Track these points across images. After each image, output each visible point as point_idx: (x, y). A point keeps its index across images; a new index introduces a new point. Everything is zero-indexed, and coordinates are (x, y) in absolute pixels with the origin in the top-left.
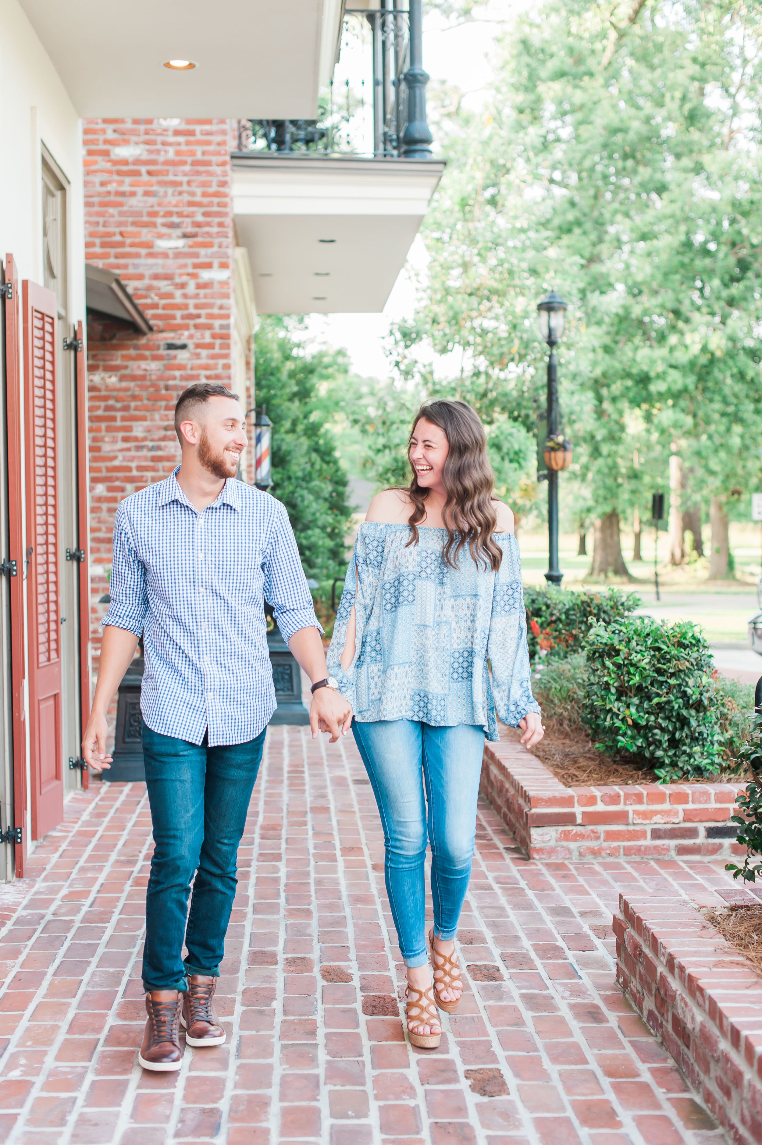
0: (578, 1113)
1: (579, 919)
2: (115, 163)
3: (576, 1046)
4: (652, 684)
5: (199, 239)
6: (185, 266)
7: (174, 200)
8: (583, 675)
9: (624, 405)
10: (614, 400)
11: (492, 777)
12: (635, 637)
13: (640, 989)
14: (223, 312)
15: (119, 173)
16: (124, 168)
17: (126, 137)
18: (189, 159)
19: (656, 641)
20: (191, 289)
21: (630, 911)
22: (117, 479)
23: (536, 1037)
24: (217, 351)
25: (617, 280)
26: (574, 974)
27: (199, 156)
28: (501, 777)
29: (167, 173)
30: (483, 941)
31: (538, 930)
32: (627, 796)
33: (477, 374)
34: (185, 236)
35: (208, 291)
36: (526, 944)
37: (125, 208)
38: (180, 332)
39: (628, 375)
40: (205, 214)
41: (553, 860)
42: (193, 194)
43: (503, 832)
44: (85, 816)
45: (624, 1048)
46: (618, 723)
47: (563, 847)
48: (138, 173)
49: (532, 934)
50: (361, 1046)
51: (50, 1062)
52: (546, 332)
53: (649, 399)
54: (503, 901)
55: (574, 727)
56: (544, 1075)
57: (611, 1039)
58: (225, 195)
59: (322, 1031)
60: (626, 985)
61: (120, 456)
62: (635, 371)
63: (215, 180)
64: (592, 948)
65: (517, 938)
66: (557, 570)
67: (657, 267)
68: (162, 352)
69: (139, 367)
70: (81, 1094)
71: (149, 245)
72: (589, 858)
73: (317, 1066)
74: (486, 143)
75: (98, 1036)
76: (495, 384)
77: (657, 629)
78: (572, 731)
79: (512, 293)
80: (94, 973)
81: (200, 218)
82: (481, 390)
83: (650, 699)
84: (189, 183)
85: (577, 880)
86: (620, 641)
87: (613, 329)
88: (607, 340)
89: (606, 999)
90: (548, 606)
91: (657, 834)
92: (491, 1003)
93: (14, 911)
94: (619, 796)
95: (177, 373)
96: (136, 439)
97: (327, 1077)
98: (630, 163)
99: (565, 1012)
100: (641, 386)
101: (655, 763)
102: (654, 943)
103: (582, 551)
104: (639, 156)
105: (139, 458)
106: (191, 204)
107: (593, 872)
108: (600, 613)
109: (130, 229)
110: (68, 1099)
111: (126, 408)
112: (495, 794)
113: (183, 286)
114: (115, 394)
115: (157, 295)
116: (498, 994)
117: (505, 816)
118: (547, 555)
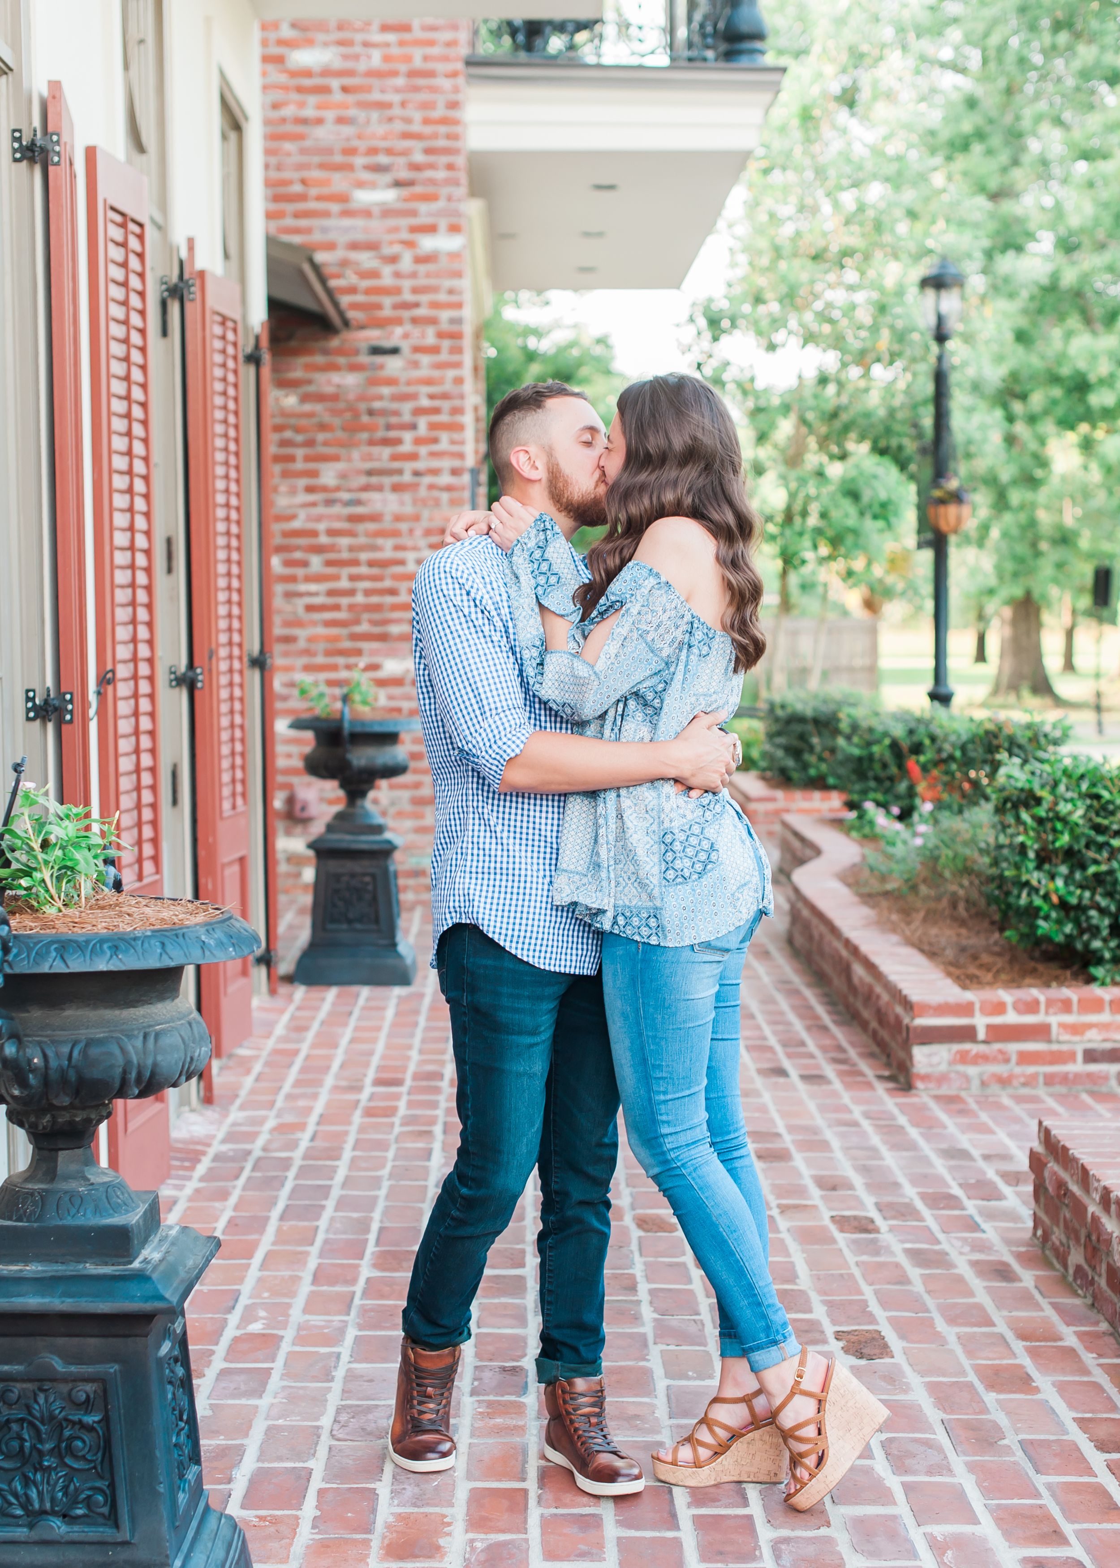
0: (982, 1378)
1: (981, 1163)
2: (294, 74)
3: (980, 1307)
4: (1087, 846)
5: (418, 189)
6: (396, 230)
7: (380, 129)
8: (988, 836)
9: (1048, 427)
10: (1032, 419)
11: (856, 980)
12: (1064, 780)
13: (1064, 1240)
14: (454, 298)
15: (300, 90)
16: (307, 82)
17: (310, 35)
18: (403, 68)
19: (1093, 785)
20: (406, 263)
21: (1053, 1140)
22: (297, 548)
23: (927, 1298)
24: (444, 356)
25: (1041, 228)
26: (975, 1227)
27: (418, 63)
28: (868, 979)
29: (368, 89)
30: (851, 1187)
31: (925, 1176)
32: (1050, 1003)
33: (823, 380)
34: (398, 184)
35: (430, 267)
36: (910, 1192)
37: (308, 143)
38: (389, 328)
39: (1055, 379)
40: (428, 151)
41: (944, 1091)
42: (408, 121)
43: (871, 1055)
44: (280, 1030)
45: (1042, 1310)
46: (1038, 902)
47: (958, 1073)
48: (325, 90)
49: (916, 1180)
50: (697, 1304)
51: (296, 1314)
52: (932, 321)
53: (1089, 416)
54: (876, 1140)
55: (973, 911)
56: (939, 1339)
57: (1026, 1299)
58: (456, 122)
59: (643, 1288)
60: (1046, 1238)
61: (302, 514)
62: (1065, 371)
63: (441, 100)
64: (1000, 1197)
65: (896, 1185)
66: (946, 685)
67: (1106, 205)
68: (365, 359)
69: (329, 382)
70: (345, 1349)
71: (343, 198)
72: (995, 1088)
73: (643, 1325)
74: (841, 21)
75: (352, 1289)
76: (852, 396)
77: (1096, 769)
78: (971, 917)
79: (878, 255)
80: (332, 1219)
81: (419, 157)
82: (830, 406)
83: (1083, 867)
84: (403, 104)
85: (976, 1116)
86: (1043, 786)
87: (1033, 306)
88: (1023, 322)
89: (1019, 1256)
90: (933, 739)
91: (1091, 1056)
92: (865, 1258)
93: (209, 1145)
94: (1037, 1002)
95: (386, 391)
96: (324, 489)
97: (656, 1336)
98: (1063, 38)
99: (963, 1268)
100: (1076, 395)
101: (1089, 959)
102: (1085, 1177)
103: (981, 656)
104: (1079, 26)
105: (330, 517)
106: (406, 136)
107: (999, 1106)
108: (1013, 746)
109: (315, 174)
110: (330, 1354)
111: (310, 443)
112: (859, 1005)
113: (393, 259)
114: (293, 421)
115: (356, 273)
116: (875, 1248)
117: (875, 1035)
118: (931, 663)
